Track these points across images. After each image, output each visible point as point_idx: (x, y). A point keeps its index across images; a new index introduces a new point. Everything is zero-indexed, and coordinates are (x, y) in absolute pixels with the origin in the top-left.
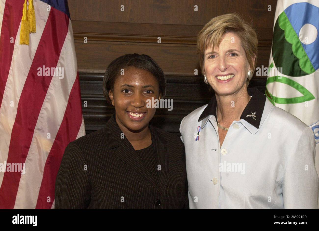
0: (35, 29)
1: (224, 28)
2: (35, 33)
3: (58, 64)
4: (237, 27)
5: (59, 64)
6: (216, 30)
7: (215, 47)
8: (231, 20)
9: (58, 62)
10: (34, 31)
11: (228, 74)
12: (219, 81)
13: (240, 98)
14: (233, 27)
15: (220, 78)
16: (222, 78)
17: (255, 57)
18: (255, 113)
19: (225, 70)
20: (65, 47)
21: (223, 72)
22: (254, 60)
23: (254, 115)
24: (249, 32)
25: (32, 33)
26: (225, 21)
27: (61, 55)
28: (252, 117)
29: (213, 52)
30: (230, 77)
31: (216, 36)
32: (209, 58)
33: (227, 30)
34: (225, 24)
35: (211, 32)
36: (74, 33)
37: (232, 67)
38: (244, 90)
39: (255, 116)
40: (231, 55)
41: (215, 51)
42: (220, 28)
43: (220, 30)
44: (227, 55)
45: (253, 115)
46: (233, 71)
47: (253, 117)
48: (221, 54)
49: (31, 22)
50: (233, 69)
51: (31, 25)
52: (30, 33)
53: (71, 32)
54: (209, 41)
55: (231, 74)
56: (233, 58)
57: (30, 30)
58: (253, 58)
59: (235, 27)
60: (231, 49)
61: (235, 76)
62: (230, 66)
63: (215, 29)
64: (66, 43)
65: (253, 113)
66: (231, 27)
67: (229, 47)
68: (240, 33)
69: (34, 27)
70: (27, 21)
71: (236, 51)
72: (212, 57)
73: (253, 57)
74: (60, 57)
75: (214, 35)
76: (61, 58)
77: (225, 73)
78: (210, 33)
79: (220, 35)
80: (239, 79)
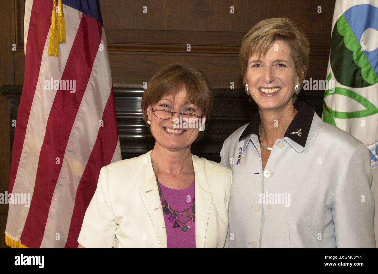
0: (65, 39)
1: (273, 34)
2: (65, 43)
3: (90, 77)
4: (288, 35)
5: (92, 77)
6: (265, 36)
7: (262, 55)
8: (283, 26)
9: (91, 75)
10: (64, 41)
11: (274, 88)
12: (262, 94)
13: (285, 114)
14: (284, 34)
15: (263, 90)
16: (266, 91)
17: (305, 68)
18: (300, 130)
19: (271, 82)
20: (98, 59)
21: (268, 84)
22: (304, 73)
23: (300, 132)
24: (302, 41)
25: (61, 44)
26: (276, 26)
27: (94, 67)
28: (297, 134)
29: (259, 61)
30: (275, 90)
31: (264, 42)
32: (253, 66)
33: (276, 37)
34: (275, 30)
35: (258, 37)
36: (107, 43)
37: (279, 79)
38: (290, 105)
39: (301, 134)
40: (278, 66)
41: (261, 59)
42: (269, 34)
43: (269, 36)
44: (274, 65)
45: (298, 133)
46: (279, 84)
47: (299, 134)
48: (268, 64)
49: (61, 31)
50: (279, 82)
51: (61, 34)
52: (60, 43)
53: (104, 42)
54: (256, 47)
55: (277, 87)
56: (280, 68)
57: (59, 40)
58: (302, 71)
59: (286, 35)
60: (279, 59)
61: (282, 89)
62: (276, 78)
63: (264, 34)
64: (99, 54)
65: (299, 129)
66: (282, 34)
67: (278, 57)
68: (291, 42)
69: (64, 37)
70: (56, 31)
71: (285, 61)
72: (257, 66)
73: (303, 69)
74: (92, 69)
75: (261, 41)
76: (94, 71)
77: (270, 86)
78: (257, 39)
79: (269, 42)
80: (285, 93)
